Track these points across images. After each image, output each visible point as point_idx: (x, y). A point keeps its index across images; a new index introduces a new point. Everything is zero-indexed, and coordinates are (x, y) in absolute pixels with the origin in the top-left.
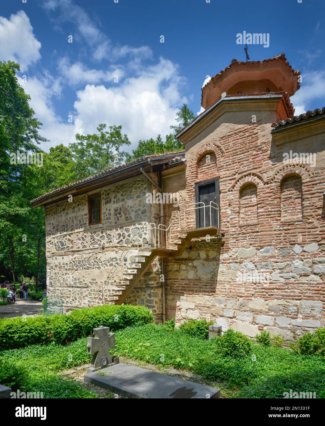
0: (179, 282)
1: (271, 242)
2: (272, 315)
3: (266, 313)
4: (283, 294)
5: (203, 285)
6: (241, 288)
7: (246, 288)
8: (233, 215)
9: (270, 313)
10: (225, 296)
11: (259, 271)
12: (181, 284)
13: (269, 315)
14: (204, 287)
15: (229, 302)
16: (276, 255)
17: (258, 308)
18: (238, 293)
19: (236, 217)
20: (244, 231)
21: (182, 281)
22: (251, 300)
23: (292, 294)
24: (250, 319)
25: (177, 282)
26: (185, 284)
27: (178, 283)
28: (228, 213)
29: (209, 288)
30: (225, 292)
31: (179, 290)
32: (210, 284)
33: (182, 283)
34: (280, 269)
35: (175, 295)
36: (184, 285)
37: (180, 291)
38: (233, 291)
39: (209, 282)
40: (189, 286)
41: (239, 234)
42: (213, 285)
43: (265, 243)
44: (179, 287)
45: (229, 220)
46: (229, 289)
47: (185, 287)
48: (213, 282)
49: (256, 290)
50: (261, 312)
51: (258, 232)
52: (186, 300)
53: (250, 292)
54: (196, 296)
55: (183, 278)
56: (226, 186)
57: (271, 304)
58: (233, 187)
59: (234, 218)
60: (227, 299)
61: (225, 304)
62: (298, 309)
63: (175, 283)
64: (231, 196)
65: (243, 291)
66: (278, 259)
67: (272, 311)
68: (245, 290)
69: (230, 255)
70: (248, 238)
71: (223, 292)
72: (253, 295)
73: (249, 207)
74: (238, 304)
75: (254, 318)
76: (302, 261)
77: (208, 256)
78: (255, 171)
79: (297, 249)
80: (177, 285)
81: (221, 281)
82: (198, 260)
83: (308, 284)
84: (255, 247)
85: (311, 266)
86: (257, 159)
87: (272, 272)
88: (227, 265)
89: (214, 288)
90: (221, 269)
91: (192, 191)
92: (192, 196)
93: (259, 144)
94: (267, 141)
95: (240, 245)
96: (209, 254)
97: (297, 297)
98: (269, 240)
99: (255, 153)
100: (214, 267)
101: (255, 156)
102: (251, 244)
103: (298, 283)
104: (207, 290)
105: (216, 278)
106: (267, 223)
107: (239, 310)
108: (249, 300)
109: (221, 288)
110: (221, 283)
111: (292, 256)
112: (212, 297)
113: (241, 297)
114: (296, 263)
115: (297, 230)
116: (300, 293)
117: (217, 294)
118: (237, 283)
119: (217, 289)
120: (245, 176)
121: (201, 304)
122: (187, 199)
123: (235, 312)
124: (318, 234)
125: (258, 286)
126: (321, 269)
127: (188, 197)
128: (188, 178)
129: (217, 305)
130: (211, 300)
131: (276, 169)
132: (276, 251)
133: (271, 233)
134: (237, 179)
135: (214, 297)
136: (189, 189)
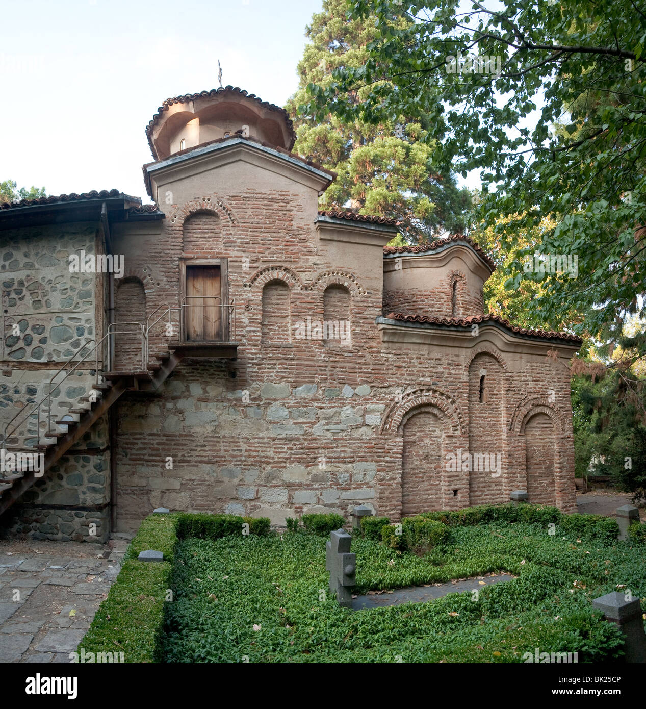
0: (145, 439)
1: (314, 378)
2: (317, 489)
3: (309, 487)
4: (330, 455)
5: (197, 446)
6: (268, 449)
7: (275, 448)
8: (252, 327)
9: (314, 486)
10: (239, 463)
11: (295, 421)
12: (150, 443)
13: (313, 489)
14: (199, 449)
15: (248, 473)
16: (320, 397)
17: (295, 479)
18: (263, 457)
19: (258, 331)
20: (271, 355)
21: (150, 437)
22: (284, 467)
23: (342, 455)
24: (284, 498)
25: (140, 439)
26: (158, 444)
27: (143, 441)
28: (243, 321)
29: (210, 450)
30: (241, 456)
31: (145, 455)
32: (211, 443)
33: (152, 442)
34: (326, 419)
35: (137, 464)
36: (156, 446)
37: (146, 457)
38: (255, 454)
39: (209, 439)
40: (166, 447)
41: (263, 359)
42: (217, 444)
43: (305, 378)
44: (145, 449)
45: (244, 333)
46: (246, 451)
47: (158, 450)
48: (218, 439)
49: (293, 452)
50: (300, 485)
51: (292, 359)
52: (162, 473)
53: (283, 455)
54: (183, 466)
55: (155, 431)
56: (241, 277)
57: (314, 472)
58: (253, 280)
59: (254, 331)
60: (245, 469)
61: (240, 477)
62: (351, 476)
63: (136, 441)
64: (250, 295)
65: (271, 454)
66: (323, 403)
67: (317, 482)
68: (274, 452)
69: (248, 392)
70: (277, 367)
71: (236, 456)
72: (287, 459)
73: (275, 316)
74: (263, 475)
75: (290, 497)
76: (354, 407)
77: (205, 391)
78: (288, 265)
79: (347, 391)
80: (141, 446)
81: (233, 437)
82: (186, 397)
83: (360, 439)
84: (289, 382)
85: (363, 416)
86: (291, 248)
87: (314, 423)
88: (242, 410)
89: (220, 450)
90: (231, 417)
91: (173, 270)
92: (173, 280)
93: (294, 227)
94: (306, 227)
95: (265, 378)
96: (208, 389)
97: (349, 459)
98: (310, 374)
99: (288, 238)
100: (219, 412)
101: (289, 244)
102: (283, 377)
103: (350, 439)
104: (205, 454)
105: (223, 433)
106: (306, 347)
107: (266, 486)
108: (281, 467)
109: (234, 451)
110: (232, 440)
111: (341, 399)
112: (216, 465)
113: (269, 463)
114: (347, 411)
115: (347, 365)
116: (352, 452)
117: (225, 461)
118: (261, 441)
119: (225, 451)
120: (272, 268)
121: (194, 480)
122: (162, 284)
123: (258, 491)
124: (370, 373)
125: (295, 445)
126: (374, 419)
127: (165, 279)
128: (165, 247)
129: (226, 480)
130: (214, 472)
131: (319, 271)
132: (320, 392)
133: (313, 363)
134: (259, 269)
135: (219, 466)
136: (167, 266)
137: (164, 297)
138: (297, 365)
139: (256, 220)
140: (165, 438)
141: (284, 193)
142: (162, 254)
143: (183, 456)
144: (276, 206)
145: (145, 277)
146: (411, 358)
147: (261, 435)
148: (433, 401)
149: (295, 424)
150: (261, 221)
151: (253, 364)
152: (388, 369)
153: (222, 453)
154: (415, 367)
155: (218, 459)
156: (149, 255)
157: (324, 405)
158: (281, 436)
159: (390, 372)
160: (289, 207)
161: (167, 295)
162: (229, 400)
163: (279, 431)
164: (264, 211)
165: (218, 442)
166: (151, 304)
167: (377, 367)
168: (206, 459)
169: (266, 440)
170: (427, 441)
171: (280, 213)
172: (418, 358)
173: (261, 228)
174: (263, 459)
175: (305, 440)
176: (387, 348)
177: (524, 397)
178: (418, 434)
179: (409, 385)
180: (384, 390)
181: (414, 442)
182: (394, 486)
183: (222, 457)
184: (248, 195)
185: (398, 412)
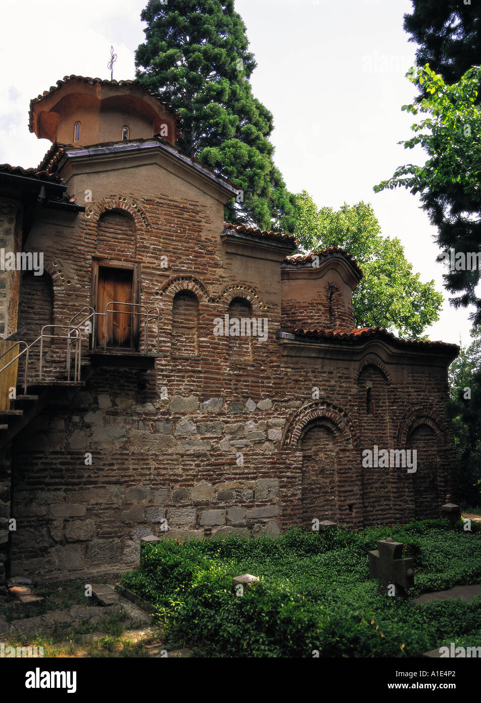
0: (46, 458)
1: (219, 391)
2: (223, 508)
3: (215, 506)
4: (235, 471)
5: (104, 465)
6: (177, 467)
7: (184, 465)
8: (162, 337)
9: (221, 505)
10: (148, 482)
11: (203, 436)
12: (52, 463)
13: (219, 508)
14: (106, 468)
15: (157, 493)
16: (226, 411)
17: (203, 498)
18: (172, 475)
19: (168, 342)
20: (180, 367)
21: (53, 456)
22: (192, 485)
23: (246, 471)
24: (192, 519)
25: (41, 458)
26: (61, 464)
27: (44, 460)
28: (154, 330)
29: (118, 469)
30: (150, 474)
31: (45, 477)
32: (120, 461)
33: (54, 461)
34: (231, 433)
35: (36, 489)
36: (59, 466)
37: (47, 480)
38: (164, 472)
39: (117, 457)
40: (71, 467)
41: (172, 371)
42: (126, 462)
43: (212, 391)
44: (46, 470)
45: (155, 343)
46: (155, 469)
47: (61, 470)
48: (126, 457)
49: (200, 469)
50: (207, 504)
51: (200, 372)
52: (65, 498)
53: (191, 472)
54: (89, 488)
55: (58, 449)
56: (153, 284)
57: (221, 489)
58: (165, 289)
59: (164, 342)
60: (154, 489)
61: (149, 498)
62: (254, 492)
63: (35, 461)
64: (161, 304)
65: (180, 471)
66: (228, 417)
67: (223, 500)
68: (182, 469)
69: (158, 406)
70: (186, 380)
71: (145, 475)
72: (194, 476)
73: (183, 327)
74: (172, 495)
75: (198, 517)
76: (256, 422)
77: (114, 404)
78: (198, 277)
79: (250, 405)
80: (42, 467)
81: (142, 454)
82: (94, 410)
83: (263, 455)
84: (197, 395)
85: (266, 431)
86: (200, 259)
87: (221, 438)
88: (152, 424)
89: (128, 469)
90: (141, 432)
91: (85, 269)
92: (85, 279)
93: (203, 239)
94: (213, 240)
95: (175, 391)
96: (118, 401)
97: (252, 476)
98: (217, 387)
99: (197, 248)
100: (128, 427)
101: (198, 255)
102: (192, 391)
103: (253, 455)
104: (113, 473)
105: (132, 449)
106: (213, 360)
107: (174, 506)
108: (188, 486)
109: (142, 469)
110: (141, 457)
111: (245, 413)
112: (124, 486)
113: (176, 481)
114: (251, 425)
115: (250, 379)
116: (255, 468)
117: (133, 481)
118: (169, 457)
119: (134, 469)
120: (183, 278)
121: (100, 504)
122: (74, 282)
123: (166, 511)
124: (271, 387)
125: (202, 461)
126: (276, 434)
127: (76, 277)
128: (78, 242)
129: (135, 502)
130: (122, 493)
131: (225, 284)
132: (226, 406)
133: (219, 377)
134: (170, 278)
135: (128, 486)
136: (80, 264)
137: (74, 296)
138: (205, 378)
139: (168, 227)
140: (69, 457)
141: (194, 203)
142: (74, 250)
143: (89, 476)
144: (186, 215)
145: (55, 273)
146: (307, 372)
147: (170, 451)
148: (328, 414)
149: (202, 439)
150: (173, 229)
151: (163, 376)
152: (287, 383)
153: (131, 472)
154: (311, 380)
155: (127, 479)
156: (60, 248)
157: (229, 420)
158: (189, 453)
159: (290, 385)
160: (198, 218)
161: (77, 296)
162: (138, 414)
163: (187, 447)
164: (176, 219)
165: (127, 459)
166: (60, 303)
167: (278, 381)
168: (114, 479)
169: (175, 457)
170: (321, 455)
171: (190, 223)
172: (313, 372)
173: (173, 236)
174: (172, 478)
175: (212, 455)
176: (286, 363)
177: (407, 408)
178: (314, 449)
179: (305, 398)
180: (284, 404)
181: (310, 456)
182: (296, 502)
183: (130, 476)
184: (162, 201)
185: (297, 427)
